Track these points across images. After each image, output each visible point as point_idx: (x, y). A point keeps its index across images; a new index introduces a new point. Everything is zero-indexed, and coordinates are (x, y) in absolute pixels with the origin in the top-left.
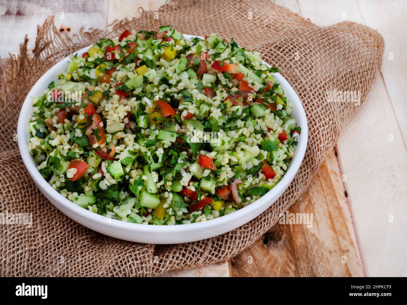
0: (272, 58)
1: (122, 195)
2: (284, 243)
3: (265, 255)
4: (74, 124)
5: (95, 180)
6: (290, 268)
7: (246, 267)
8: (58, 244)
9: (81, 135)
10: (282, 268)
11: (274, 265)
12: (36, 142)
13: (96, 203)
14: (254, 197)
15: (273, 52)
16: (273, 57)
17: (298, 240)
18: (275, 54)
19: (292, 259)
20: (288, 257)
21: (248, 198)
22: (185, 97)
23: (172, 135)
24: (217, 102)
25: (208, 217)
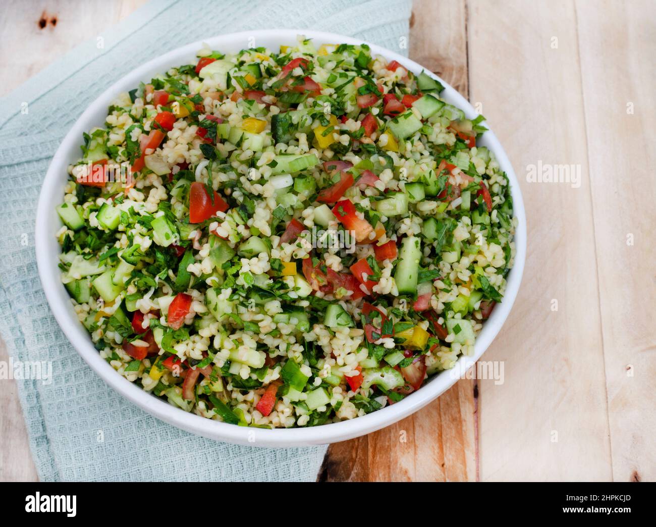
5: (95, 205)
14: (212, 413)
22: (243, 207)
23: (167, 237)
24: (276, 254)
25: (126, 373)
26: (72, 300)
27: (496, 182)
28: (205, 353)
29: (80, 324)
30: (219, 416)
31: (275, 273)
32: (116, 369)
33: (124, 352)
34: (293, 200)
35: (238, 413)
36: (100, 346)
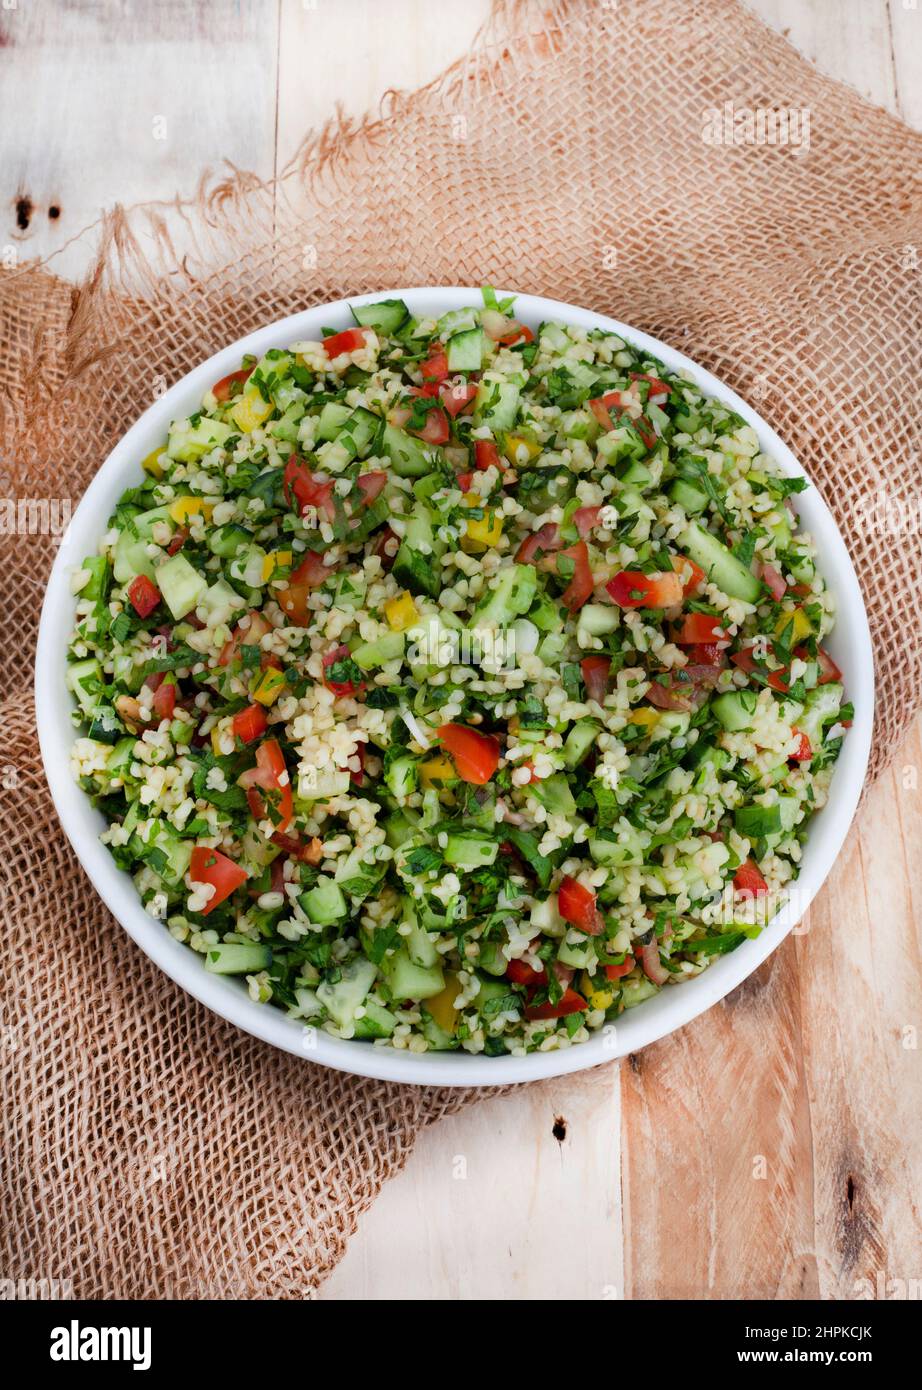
0: (789, 394)
1: (340, 948)
2: (775, 996)
3: (721, 1032)
4: (201, 722)
5: (266, 913)
6: (784, 1078)
7: (666, 1071)
8: (166, 1047)
9: (223, 787)
10: (763, 1079)
11: (742, 1066)
12: (94, 756)
13: (270, 968)
14: (703, 960)
15: (793, 372)
16: (794, 390)
17: (814, 988)
18: (802, 381)
19: (792, 1052)
20: (781, 1043)
21: (687, 967)
22: (526, 717)
23: (486, 851)
24: (616, 722)
25: (575, 1038)
26: (378, 1042)
27: (615, 353)
28: (649, 914)
29: (429, 1055)
30: (715, 956)
31: (636, 743)
32: (555, 1048)
33: (542, 1022)
34: (556, 642)
35: (733, 928)
36: (495, 1048)
